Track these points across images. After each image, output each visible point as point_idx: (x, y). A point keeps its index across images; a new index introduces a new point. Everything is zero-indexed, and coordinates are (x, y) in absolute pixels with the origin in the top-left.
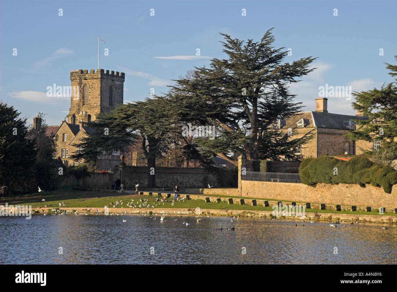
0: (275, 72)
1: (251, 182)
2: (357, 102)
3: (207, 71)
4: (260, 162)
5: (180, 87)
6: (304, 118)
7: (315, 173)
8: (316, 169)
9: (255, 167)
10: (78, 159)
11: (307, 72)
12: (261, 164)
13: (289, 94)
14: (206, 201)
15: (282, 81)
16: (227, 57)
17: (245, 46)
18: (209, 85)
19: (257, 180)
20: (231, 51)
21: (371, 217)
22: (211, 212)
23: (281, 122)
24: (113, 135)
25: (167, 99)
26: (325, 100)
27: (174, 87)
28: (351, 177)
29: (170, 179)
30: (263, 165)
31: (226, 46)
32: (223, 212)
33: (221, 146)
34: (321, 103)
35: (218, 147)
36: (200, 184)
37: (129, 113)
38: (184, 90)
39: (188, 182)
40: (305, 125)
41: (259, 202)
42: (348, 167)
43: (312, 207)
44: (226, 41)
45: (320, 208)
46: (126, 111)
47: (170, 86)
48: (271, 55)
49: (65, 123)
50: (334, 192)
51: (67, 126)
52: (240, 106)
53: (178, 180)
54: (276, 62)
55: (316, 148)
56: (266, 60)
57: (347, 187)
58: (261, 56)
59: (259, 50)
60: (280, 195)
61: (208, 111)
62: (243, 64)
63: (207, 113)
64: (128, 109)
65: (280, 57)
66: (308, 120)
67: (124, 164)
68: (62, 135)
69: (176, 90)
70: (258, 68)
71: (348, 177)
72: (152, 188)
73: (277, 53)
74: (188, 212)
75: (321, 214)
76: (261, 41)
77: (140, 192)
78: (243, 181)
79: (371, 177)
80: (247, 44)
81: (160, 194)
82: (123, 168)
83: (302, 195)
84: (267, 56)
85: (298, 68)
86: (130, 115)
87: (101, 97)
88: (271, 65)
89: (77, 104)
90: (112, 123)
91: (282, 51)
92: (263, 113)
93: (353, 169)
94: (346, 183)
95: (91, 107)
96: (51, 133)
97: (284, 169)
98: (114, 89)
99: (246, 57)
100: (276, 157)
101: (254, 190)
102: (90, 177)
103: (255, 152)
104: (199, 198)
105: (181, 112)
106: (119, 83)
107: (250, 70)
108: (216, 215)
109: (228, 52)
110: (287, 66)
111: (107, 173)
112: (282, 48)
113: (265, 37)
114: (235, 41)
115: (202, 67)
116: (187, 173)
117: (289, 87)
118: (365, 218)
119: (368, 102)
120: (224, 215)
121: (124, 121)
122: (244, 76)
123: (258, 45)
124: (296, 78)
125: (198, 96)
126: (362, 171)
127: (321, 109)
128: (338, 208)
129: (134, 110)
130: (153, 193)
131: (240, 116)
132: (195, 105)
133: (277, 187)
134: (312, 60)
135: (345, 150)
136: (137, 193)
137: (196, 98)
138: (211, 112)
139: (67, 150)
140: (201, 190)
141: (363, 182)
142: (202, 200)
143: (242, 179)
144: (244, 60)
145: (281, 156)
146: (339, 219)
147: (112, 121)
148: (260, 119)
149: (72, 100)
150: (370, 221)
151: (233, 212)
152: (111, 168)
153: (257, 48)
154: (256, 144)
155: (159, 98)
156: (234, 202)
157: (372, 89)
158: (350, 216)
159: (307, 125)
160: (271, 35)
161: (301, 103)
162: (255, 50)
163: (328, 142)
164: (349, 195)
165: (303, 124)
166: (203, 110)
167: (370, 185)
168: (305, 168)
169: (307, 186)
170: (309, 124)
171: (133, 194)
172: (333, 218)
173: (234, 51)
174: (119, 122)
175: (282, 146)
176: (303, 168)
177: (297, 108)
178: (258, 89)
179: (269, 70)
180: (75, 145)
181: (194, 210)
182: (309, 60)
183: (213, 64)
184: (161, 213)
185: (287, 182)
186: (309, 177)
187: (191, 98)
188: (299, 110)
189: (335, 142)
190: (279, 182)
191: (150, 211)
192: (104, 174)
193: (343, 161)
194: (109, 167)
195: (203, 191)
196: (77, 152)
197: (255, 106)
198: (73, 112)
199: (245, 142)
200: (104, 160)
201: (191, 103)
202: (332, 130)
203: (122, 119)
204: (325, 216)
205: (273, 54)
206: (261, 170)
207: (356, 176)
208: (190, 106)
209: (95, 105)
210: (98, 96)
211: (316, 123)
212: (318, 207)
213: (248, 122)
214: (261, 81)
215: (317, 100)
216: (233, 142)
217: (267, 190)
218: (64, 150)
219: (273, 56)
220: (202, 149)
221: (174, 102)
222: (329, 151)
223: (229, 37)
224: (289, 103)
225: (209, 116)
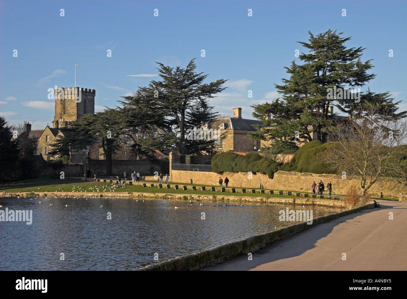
0: (196, 90)
1: (178, 171)
2: (256, 112)
3: (148, 89)
4: (185, 156)
5: (127, 102)
6: (225, 122)
7: (222, 164)
8: (222, 162)
9: (183, 160)
10: (53, 155)
11: (221, 90)
12: (186, 158)
13: (208, 106)
14: (143, 186)
15: (202, 97)
16: (162, 80)
17: (174, 72)
18: (148, 100)
19: (183, 170)
20: (164, 75)
21: (250, 198)
22: (144, 195)
23: (208, 125)
24: (79, 137)
25: (117, 111)
26: (240, 109)
27: (122, 102)
28: (246, 167)
29: (124, 169)
30: (188, 159)
31: (161, 71)
32: (152, 195)
33: (158, 145)
34: (237, 112)
35: (155, 145)
36: (148, 172)
37: (90, 121)
38: (129, 104)
39: (139, 170)
40: (225, 127)
41: (180, 186)
42: (244, 160)
43: (216, 190)
44: (160, 68)
45: (221, 191)
46: (88, 120)
47: (120, 101)
48: (194, 78)
49: (48, 128)
50: (235, 179)
51: (49, 130)
52: (174, 115)
53: (131, 170)
54: (198, 83)
55: (233, 144)
56: (190, 81)
57: (244, 175)
58: (187, 79)
59: (185, 75)
60: (198, 180)
61: (147, 119)
62: (173, 84)
63: (147, 121)
64: (90, 118)
65: (201, 79)
66: (228, 124)
67: (89, 158)
68: (45, 137)
69: (124, 104)
70: (185, 87)
71: (244, 168)
72: (109, 176)
73: (199, 77)
74: (128, 195)
75: (217, 196)
76: (186, 68)
77: (97, 180)
78: (173, 171)
79: (260, 167)
80: (176, 70)
81: (112, 181)
82: (89, 161)
83: (213, 180)
84: (191, 79)
85: (213, 88)
86: (91, 122)
87: (77, 108)
88: (194, 85)
89: (60, 113)
90: (78, 128)
91: (202, 75)
92: (190, 120)
93: (248, 161)
94: (243, 172)
95: (70, 116)
96: (33, 136)
97: (204, 161)
98: (87, 102)
99: (175, 79)
100: (200, 152)
101: (180, 177)
102: (65, 168)
103: (183, 149)
104: (139, 184)
105: (128, 120)
106: (91, 97)
107: (179, 89)
108: (147, 197)
109: (162, 76)
110: (205, 86)
111: (79, 164)
112: (202, 73)
113: (189, 65)
114: (167, 68)
115: (144, 87)
116: (137, 164)
117: (208, 101)
118: (246, 198)
119: (262, 112)
120: (153, 197)
121: (86, 127)
122: (174, 93)
123: (184, 71)
124: (212, 95)
125: (140, 108)
126: (254, 163)
127: (237, 116)
128: (234, 191)
129: (94, 119)
130: (107, 180)
131: (173, 122)
132: (138, 115)
133: (197, 175)
134: (225, 81)
135: (254, 146)
136: (95, 180)
137: (139, 110)
138: (150, 120)
139: (49, 147)
140: (143, 177)
141: (254, 171)
142: (141, 186)
143: (172, 169)
144: (174, 82)
145: (203, 152)
146: (229, 200)
147: (78, 127)
148: (188, 124)
149: (56, 110)
150: (249, 201)
151: (159, 195)
152: (82, 161)
153: (184, 73)
154: (184, 143)
155: (111, 110)
156: (163, 187)
157: (265, 103)
158: (236, 197)
159: (227, 128)
160: (194, 63)
161: (218, 112)
162: (182, 74)
163: (242, 140)
164: (245, 181)
165: (223, 127)
166: (144, 119)
167: (259, 173)
168: (215, 161)
169: (217, 174)
170: (228, 127)
171: (92, 181)
172: (225, 198)
173: (166, 75)
174: (83, 127)
175: (203, 144)
176: (214, 161)
177: (215, 116)
178: (185, 103)
179: (193, 89)
180: (50, 145)
181: (132, 193)
182: (222, 82)
183: (150, 85)
184: (109, 195)
185: (203, 171)
186: (218, 167)
187: (135, 109)
188: (216, 118)
189: (247, 140)
190: (199, 171)
191: (101, 194)
192: (77, 165)
193: (241, 156)
194: (81, 160)
195: (144, 178)
196: (52, 150)
197: (183, 114)
198: (57, 119)
199: (175, 142)
200: (77, 155)
201: (135, 114)
202: (244, 131)
203: (85, 126)
204: (220, 197)
205: (195, 77)
206: (186, 162)
207: (250, 166)
208: (134, 116)
209: (73, 113)
210: (75, 107)
211: (233, 126)
212: (220, 190)
213: (178, 127)
214: (187, 97)
215: (234, 109)
216: (166, 142)
217: (189, 177)
218: (47, 147)
219: (195, 79)
220: (144, 147)
221: (123, 113)
222: (243, 147)
223: (162, 65)
224: (209, 112)
225: (148, 123)
